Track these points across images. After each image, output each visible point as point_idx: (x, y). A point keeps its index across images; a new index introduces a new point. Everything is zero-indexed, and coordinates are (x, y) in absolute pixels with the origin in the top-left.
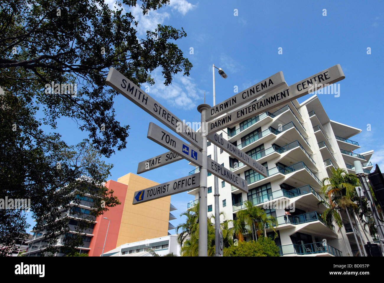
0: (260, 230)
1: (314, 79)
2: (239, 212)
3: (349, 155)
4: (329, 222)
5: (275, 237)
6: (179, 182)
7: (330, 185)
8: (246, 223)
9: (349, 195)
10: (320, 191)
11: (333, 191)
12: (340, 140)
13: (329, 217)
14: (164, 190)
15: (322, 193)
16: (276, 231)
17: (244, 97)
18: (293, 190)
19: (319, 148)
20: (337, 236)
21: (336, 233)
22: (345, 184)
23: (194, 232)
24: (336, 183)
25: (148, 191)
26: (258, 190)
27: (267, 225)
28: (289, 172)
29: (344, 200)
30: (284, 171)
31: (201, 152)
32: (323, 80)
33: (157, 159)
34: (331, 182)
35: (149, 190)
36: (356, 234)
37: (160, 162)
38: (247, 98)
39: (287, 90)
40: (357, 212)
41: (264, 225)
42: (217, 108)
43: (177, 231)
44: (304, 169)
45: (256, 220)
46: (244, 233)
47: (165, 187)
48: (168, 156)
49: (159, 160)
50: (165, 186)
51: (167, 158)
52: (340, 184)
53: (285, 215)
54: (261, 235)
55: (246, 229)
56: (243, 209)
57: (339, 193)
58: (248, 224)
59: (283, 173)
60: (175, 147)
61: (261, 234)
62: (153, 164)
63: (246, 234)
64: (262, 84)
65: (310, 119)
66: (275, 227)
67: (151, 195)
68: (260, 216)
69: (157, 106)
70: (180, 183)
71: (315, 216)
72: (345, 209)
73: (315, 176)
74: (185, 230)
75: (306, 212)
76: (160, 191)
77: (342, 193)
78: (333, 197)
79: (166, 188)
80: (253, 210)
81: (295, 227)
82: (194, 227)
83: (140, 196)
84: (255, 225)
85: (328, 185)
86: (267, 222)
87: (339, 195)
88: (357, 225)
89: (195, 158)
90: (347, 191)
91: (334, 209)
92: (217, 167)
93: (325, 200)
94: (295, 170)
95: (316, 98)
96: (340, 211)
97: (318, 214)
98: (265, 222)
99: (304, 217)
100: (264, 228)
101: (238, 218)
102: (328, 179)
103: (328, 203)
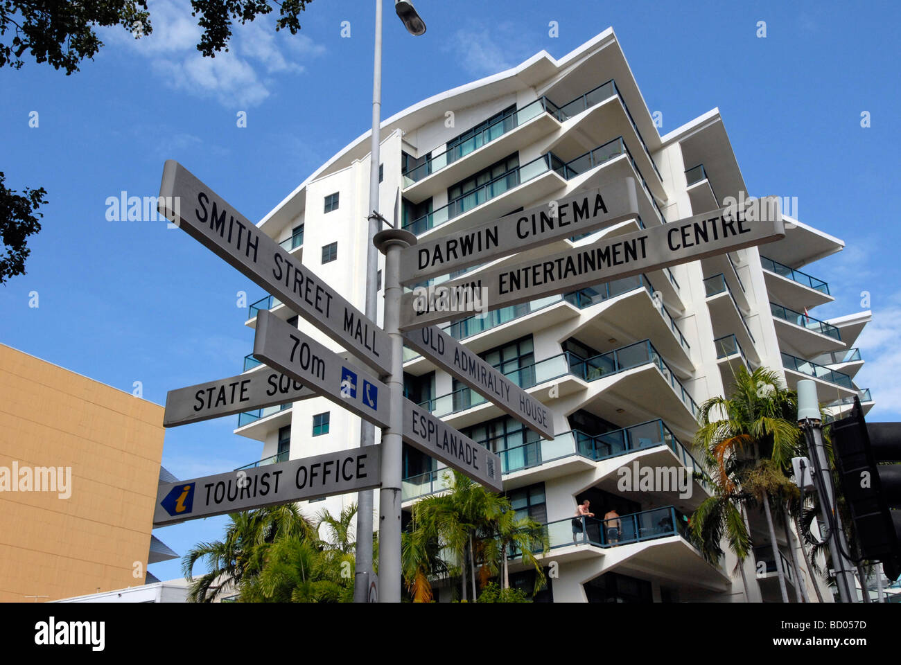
0: (489, 566)
1: (711, 222)
2: (423, 505)
3: (796, 324)
4: (711, 539)
5: (538, 589)
6: (313, 466)
7: (726, 422)
8: (442, 541)
9: (780, 456)
10: (694, 438)
11: (734, 441)
12: (775, 272)
13: (712, 523)
14: (264, 489)
15: (696, 446)
16: (540, 569)
17: (523, 234)
18: (610, 435)
19: (707, 297)
20: (729, 584)
21: (726, 573)
22: (771, 419)
23: (254, 572)
24: (745, 418)
25: (209, 486)
26: (494, 431)
27: (513, 548)
28: (602, 375)
29: (761, 474)
30: (587, 370)
31: (385, 383)
32: (734, 233)
33: (236, 386)
34: (729, 413)
35: (212, 485)
36: (785, 578)
37: (247, 399)
38: (531, 238)
39: (642, 239)
40: (796, 509)
41: (503, 547)
42: (437, 248)
43: (191, 569)
44: (652, 365)
45: (477, 533)
46: (434, 574)
47: (266, 479)
48: (273, 380)
49: (243, 390)
50: (267, 475)
51: (272, 389)
52: (756, 419)
53: (576, 515)
54: (491, 583)
55: (439, 562)
56: (438, 495)
57: (749, 449)
58: (452, 545)
59: (583, 378)
60: (323, 379)
61: (490, 579)
62: (221, 402)
63: (441, 578)
64: (575, 204)
65: (689, 192)
66: (538, 557)
67: (219, 499)
68: (493, 519)
69: (282, 261)
70: (319, 470)
71: (670, 520)
72: (763, 500)
73: (683, 389)
74: (221, 564)
75: (643, 506)
76: (251, 489)
77: (760, 450)
78: (729, 460)
79: (271, 481)
80: (470, 500)
81: (603, 556)
82: (255, 556)
83: (181, 500)
84: (475, 548)
85: (719, 423)
86: (515, 537)
87: (749, 456)
88: (793, 548)
89: (372, 404)
90: (775, 444)
91: (730, 499)
92: (426, 425)
93: (706, 469)
94: (621, 368)
95: (715, 122)
96: (748, 506)
97: (679, 516)
98: (509, 539)
99: (634, 522)
100: (502, 558)
101: (418, 527)
102: (721, 401)
103: (714, 481)
